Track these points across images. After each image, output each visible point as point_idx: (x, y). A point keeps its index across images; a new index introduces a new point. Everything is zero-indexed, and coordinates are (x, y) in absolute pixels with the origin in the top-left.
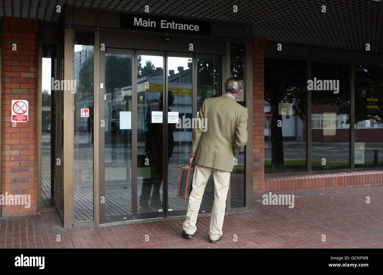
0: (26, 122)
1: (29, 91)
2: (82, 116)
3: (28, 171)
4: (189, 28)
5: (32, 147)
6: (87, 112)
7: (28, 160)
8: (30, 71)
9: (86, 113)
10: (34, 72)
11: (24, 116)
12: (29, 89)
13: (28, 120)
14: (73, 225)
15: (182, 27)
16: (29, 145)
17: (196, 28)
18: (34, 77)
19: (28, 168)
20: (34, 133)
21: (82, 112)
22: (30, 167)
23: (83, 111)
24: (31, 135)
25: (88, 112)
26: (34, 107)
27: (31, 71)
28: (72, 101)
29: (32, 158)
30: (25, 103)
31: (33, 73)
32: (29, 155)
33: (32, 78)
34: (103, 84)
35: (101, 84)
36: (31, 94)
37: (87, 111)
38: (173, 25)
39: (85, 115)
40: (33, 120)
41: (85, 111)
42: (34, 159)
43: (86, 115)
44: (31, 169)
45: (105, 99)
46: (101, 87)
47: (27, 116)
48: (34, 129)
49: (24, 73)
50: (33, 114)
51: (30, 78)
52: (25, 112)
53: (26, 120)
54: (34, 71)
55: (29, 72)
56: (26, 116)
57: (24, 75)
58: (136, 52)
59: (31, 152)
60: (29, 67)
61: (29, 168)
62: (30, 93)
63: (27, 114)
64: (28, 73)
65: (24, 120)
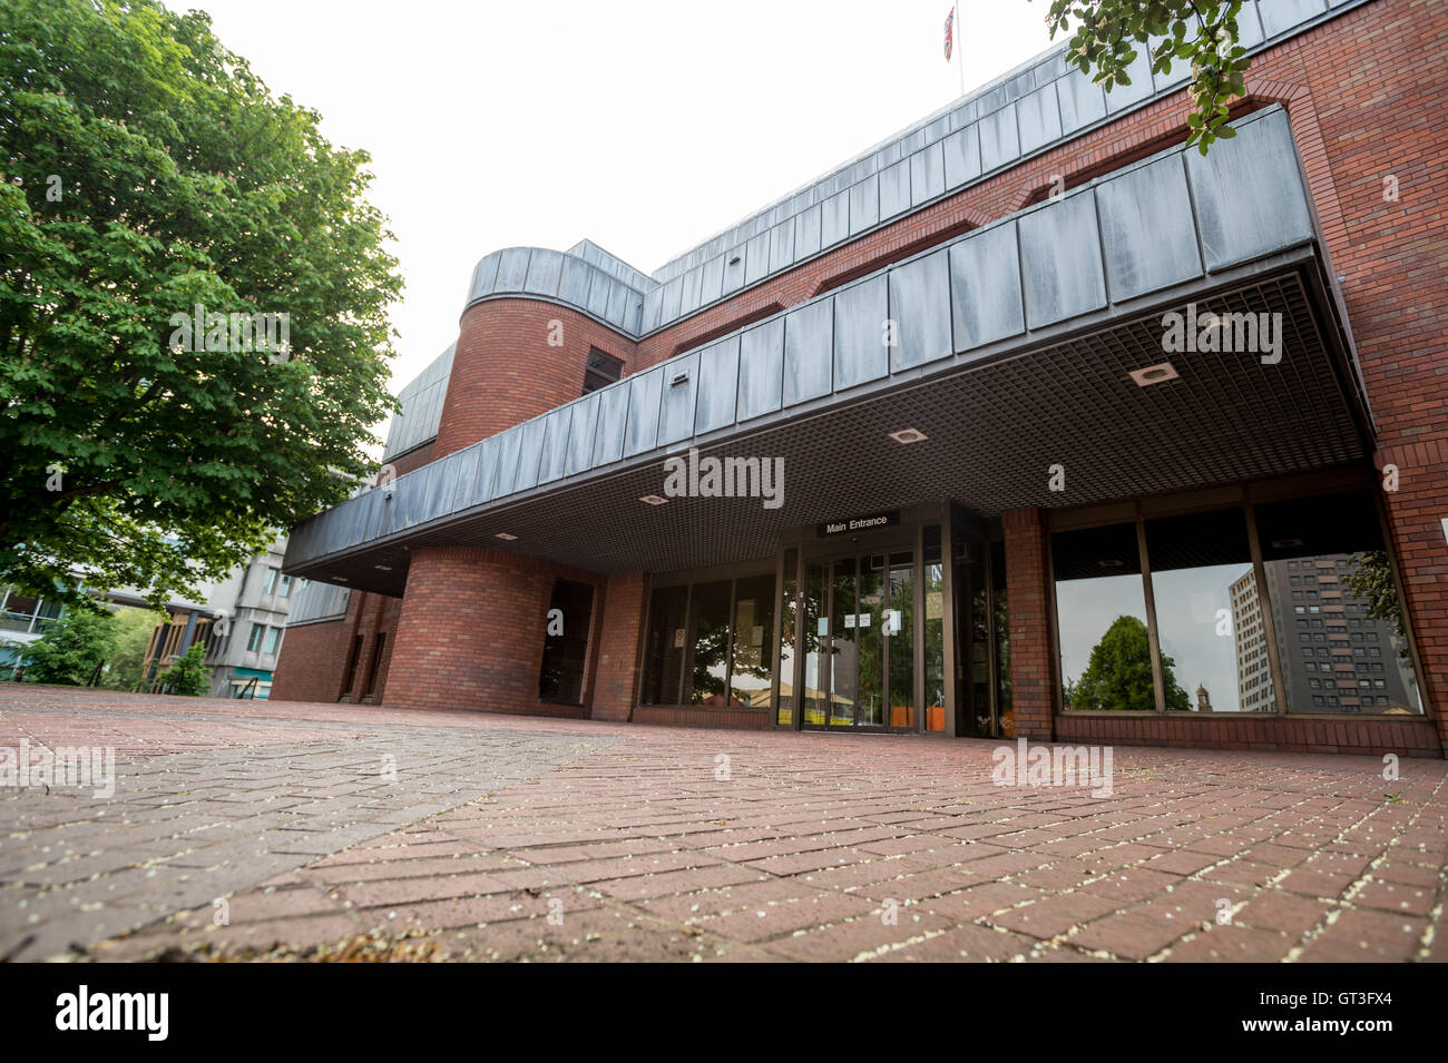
4: (876, 522)
15: (870, 523)
17: (884, 520)
38: (861, 524)
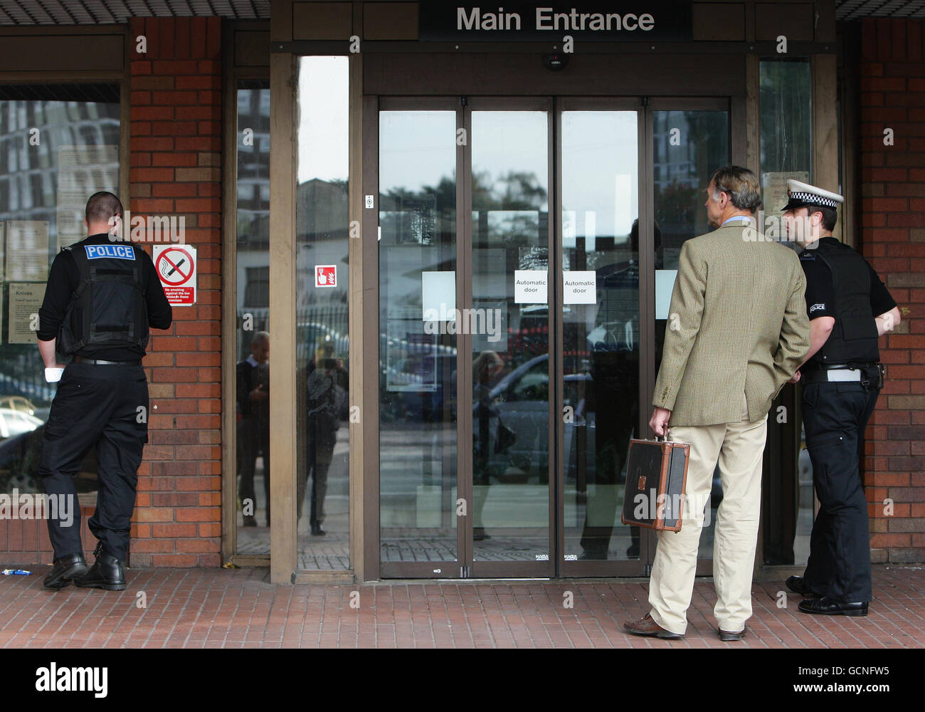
0: (190, 305)
1: (198, 219)
2: (319, 284)
3: (196, 442)
4: (622, 23)
5: (206, 375)
6: (331, 275)
7: (196, 411)
8: (200, 165)
9: (328, 278)
10: (212, 167)
11: (187, 289)
12: (197, 214)
13: (195, 301)
14: (293, 577)
15: (601, 22)
16: (198, 371)
17: (646, 22)
18: (210, 180)
19: (197, 435)
20: (212, 335)
21: (319, 274)
22: (201, 433)
23: (321, 271)
24: (205, 344)
25: (334, 273)
26: (212, 264)
27: (203, 164)
28: (290, 244)
29: (206, 406)
30: (187, 254)
31: (209, 170)
32: (197, 399)
33: (206, 182)
34: (372, 197)
35: (367, 197)
36: (202, 228)
37: (332, 270)
38: (573, 20)
39: (325, 282)
40: (208, 299)
41: (328, 271)
42: (212, 409)
43: (328, 283)
44: (205, 438)
45: (379, 238)
46: (367, 207)
47: (193, 288)
48: (212, 325)
49: (185, 170)
50: (208, 282)
51: (201, 182)
52: (187, 279)
53: (190, 300)
54: (209, 164)
55: (197, 166)
56: (190, 290)
57: (184, 175)
58: (466, 104)
59: (203, 390)
60: (197, 152)
61: (198, 433)
62: (201, 225)
63: (192, 283)
64: (193, 170)
65: (184, 301)
